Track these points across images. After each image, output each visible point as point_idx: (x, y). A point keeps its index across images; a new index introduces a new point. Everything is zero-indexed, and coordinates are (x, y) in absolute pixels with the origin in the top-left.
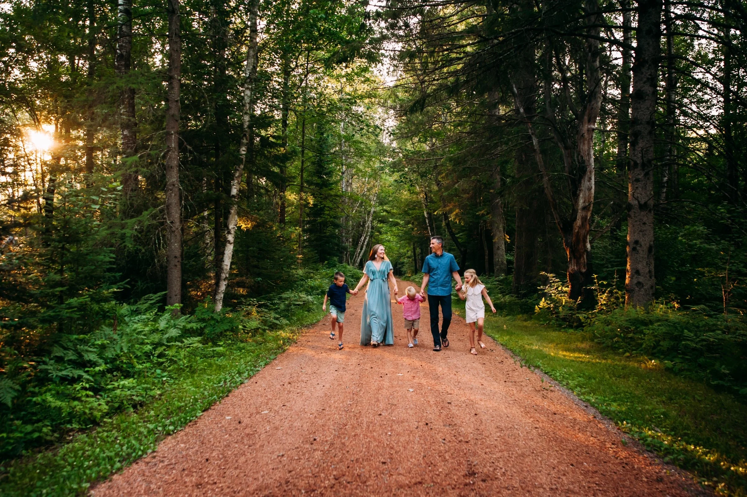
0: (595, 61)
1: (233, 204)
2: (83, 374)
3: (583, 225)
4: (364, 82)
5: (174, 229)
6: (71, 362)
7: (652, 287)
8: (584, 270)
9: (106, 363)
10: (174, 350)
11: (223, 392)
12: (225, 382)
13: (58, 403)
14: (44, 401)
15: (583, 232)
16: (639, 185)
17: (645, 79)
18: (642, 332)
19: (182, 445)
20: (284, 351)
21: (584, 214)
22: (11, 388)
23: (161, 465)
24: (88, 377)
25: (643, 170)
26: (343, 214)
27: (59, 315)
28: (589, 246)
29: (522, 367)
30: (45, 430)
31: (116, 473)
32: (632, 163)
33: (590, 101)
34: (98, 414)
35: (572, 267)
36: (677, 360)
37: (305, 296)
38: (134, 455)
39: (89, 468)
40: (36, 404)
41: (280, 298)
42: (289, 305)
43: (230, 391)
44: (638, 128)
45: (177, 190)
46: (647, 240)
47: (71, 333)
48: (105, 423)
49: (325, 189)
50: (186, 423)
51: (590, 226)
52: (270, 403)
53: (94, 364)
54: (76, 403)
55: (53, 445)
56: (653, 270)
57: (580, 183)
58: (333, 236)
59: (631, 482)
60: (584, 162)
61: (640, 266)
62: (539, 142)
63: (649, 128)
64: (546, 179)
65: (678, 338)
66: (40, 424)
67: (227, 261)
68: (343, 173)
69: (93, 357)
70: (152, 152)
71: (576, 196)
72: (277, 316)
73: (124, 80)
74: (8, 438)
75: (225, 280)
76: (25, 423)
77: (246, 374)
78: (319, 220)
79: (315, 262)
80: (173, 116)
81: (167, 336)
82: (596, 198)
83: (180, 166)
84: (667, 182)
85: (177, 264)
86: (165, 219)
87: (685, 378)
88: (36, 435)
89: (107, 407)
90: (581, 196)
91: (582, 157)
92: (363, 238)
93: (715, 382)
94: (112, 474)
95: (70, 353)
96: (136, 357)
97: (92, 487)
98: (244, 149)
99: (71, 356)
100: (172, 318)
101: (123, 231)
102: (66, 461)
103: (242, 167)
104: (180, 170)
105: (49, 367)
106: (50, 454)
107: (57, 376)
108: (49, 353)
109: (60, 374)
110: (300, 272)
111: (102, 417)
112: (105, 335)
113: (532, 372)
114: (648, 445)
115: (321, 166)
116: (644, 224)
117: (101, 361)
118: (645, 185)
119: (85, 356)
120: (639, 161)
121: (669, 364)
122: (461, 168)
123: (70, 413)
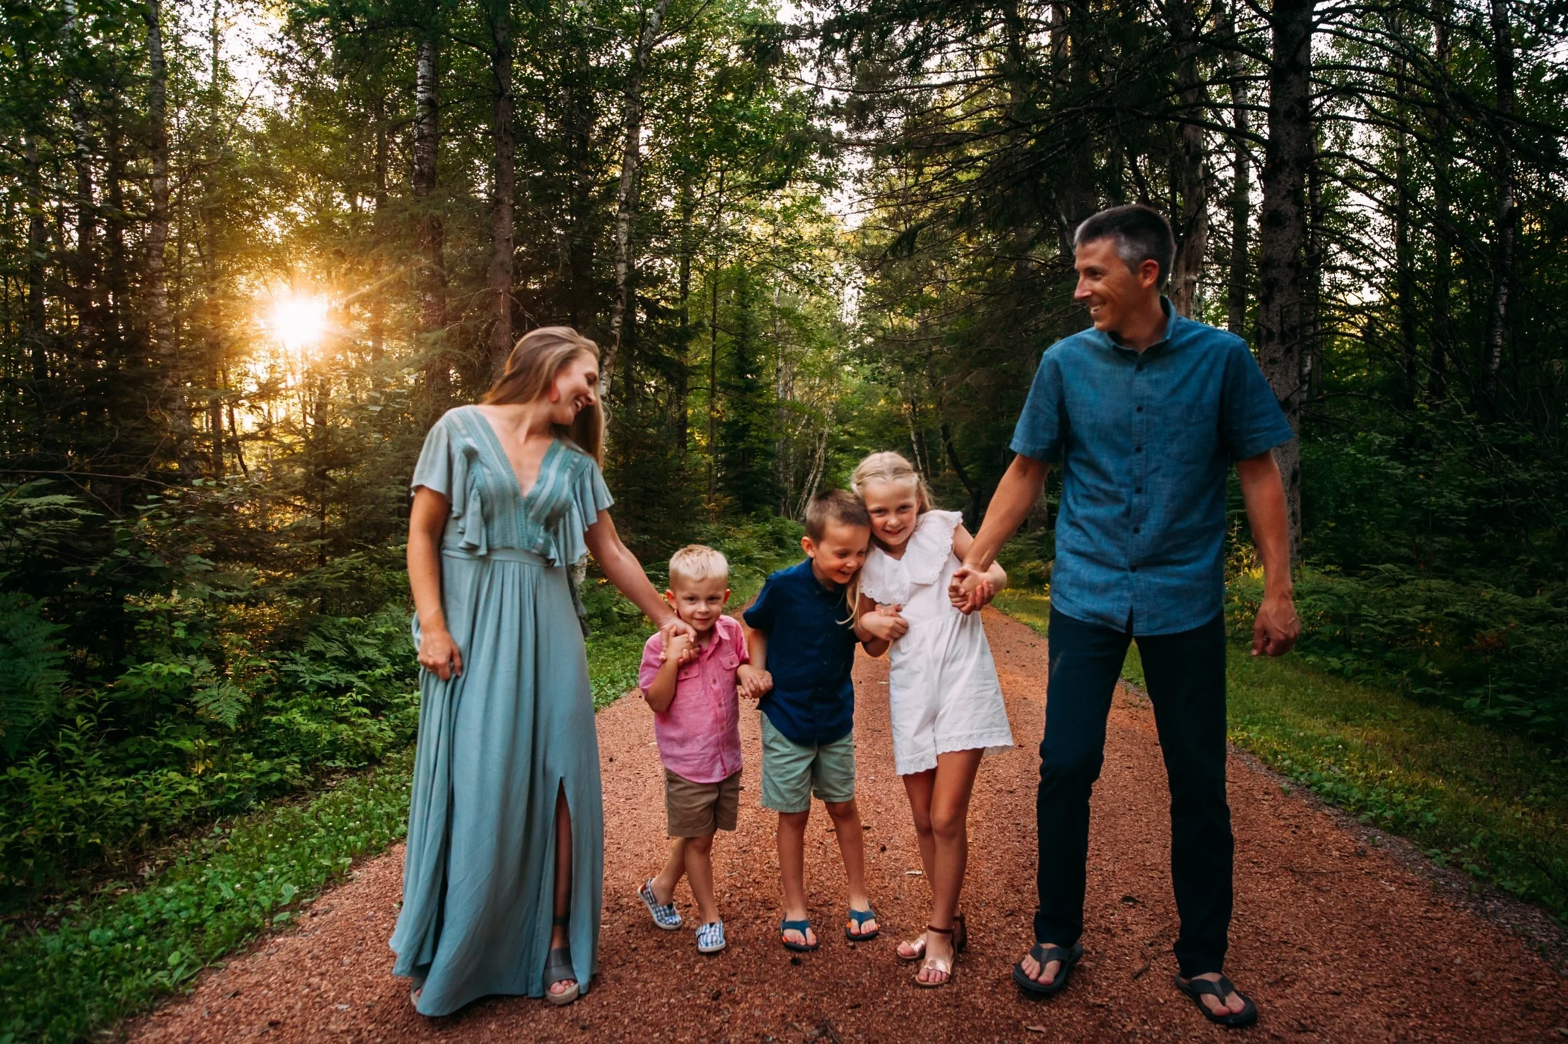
2: (355, 680)
4: (811, 221)
6: (335, 660)
9: (393, 665)
13: (313, 726)
14: (290, 722)
16: (1277, 369)
17: (1284, 193)
22: (238, 700)
24: (362, 684)
25: (1283, 343)
26: (780, 436)
30: (289, 769)
31: (399, 841)
32: (1264, 332)
33: (1188, 236)
34: (378, 746)
36: (1348, 657)
39: (355, 832)
40: (279, 726)
44: (1274, 273)
46: (1289, 462)
47: (338, 614)
48: (389, 759)
49: (750, 395)
53: (372, 664)
54: (343, 726)
55: (304, 794)
56: (1299, 511)
58: (764, 471)
59: (1314, 859)
63: (1292, 274)
65: (1355, 619)
66: (283, 759)
68: (778, 371)
69: (371, 653)
70: (468, 324)
74: (231, 781)
76: (259, 757)
77: (624, 684)
78: (741, 445)
79: (736, 514)
80: (502, 264)
87: (1364, 685)
88: (275, 777)
89: (392, 734)
92: (811, 477)
93: (1419, 691)
94: (392, 843)
95: (335, 645)
97: (356, 865)
98: (618, 319)
99: (336, 650)
102: (318, 819)
103: (615, 348)
105: (300, 668)
106: (297, 809)
107: (311, 682)
108: (301, 645)
109: (316, 679)
111: (385, 750)
112: (393, 619)
114: (1328, 795)
115: (743, 359)
117: (384, 659)
118: (1286, 369)
119: (360, 651)
120: (1276, 329)
121: (1335, 663)
122: (975, 352)
123: (332, 743)
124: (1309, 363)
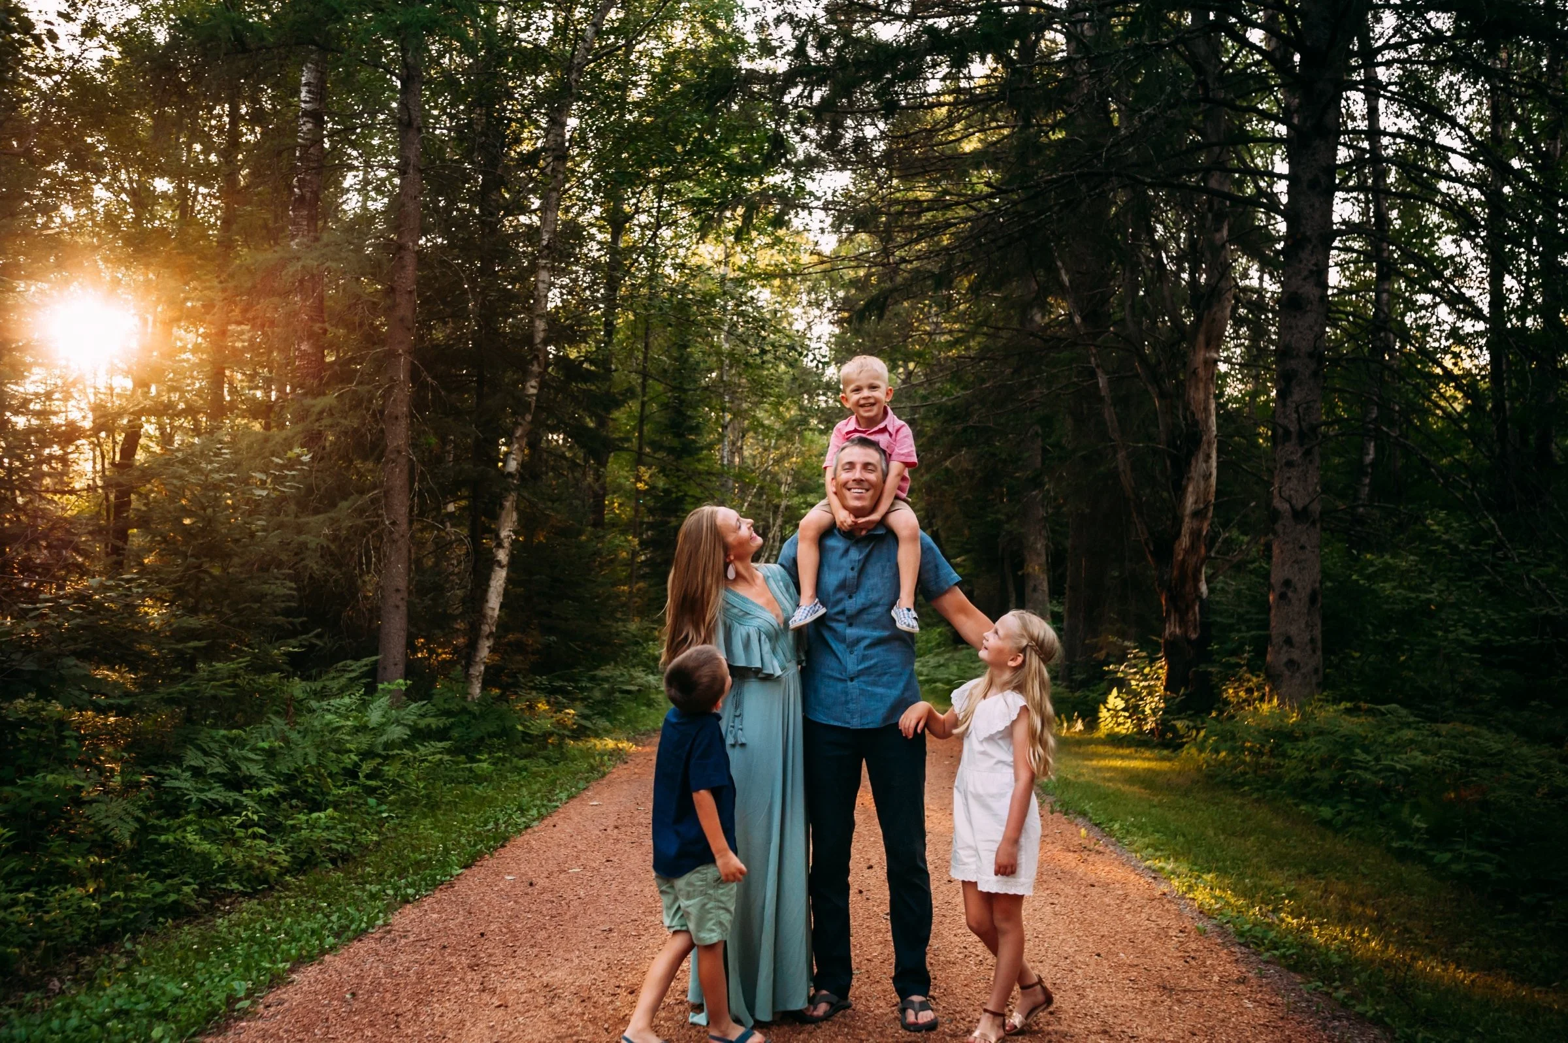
0: (1219, 230)
1: (508, 490)
2: (243, 799)
3: (1193, 548)
4: (771, 245)
5: (396, 536)
6: (218, 777)
7: (1316, 671)
8: (1194, 636)
9: (279, 783)
10: (398, 765)
11: (495, 839)
12: (496, 824)
13: (206, 846)
14: (180, 841)
15: (1193, 560)
16: (1294, 472)
17: (1306, 273)
18: (1284, 755)
19: (435, 916)
20: (604, 775)
21: (1195, 524)
23: (403, 941)
24: (253, 804)
25: (1301, 444)
27: (197, 692)
28: (1204, 588)
29: (1052, 812)
30: (186, 889)
31: (330, 951)
32: (1281, 431)
33: (1209, 306)
34: (273, 870)
35: (1172, 629)
36: (1342, 807)
37: (642, 675)
38: (353, 927)
39: (282, 943)
40: (166, 845)
41: (593, 679)
42: (612, 691)
43: (506, 839)
44: (1293, 364)
45: (404, 461)
46: (1306, 581)
47: (216, 726)
48: (288, 883)
49: (688, 459)
50: (436, 886)
51: (1209, 550)
52: (583, 856)
53: (259, 783)
55: (199, 916)
56: (1320, 637)
57: (1189, 464)
60: (1196, 423)
61: (1293, 630)
62: (1110, 381)
63: (1313, 366)
64: (1121, 455)
66: (176, 881)
67: (494, 602)
68: (724, 427)
69: (256, 770)
70: (360, 388)
71: (1179, 490)
72: (587, 712)
73: (316, 254)
74: (127, 900)
75: (488, 637)
76: (150, 877)
77: (534, 812)
80: (402, 320)
81: (384, 738)
82: (1218, 493)
83: (412, 416)
84: (1373, 464)
85: (400, 603)
86: (379, 516)
87: (1351, 837)
88: (173, 897)
89: (288, 858)
90: (1190, 489)
91: (1193, 414)
93: (1400, 844)
94: (323, 953)
95: (216, 761)
96: (330, 775)
97: (293, 970)
98: (533, 383)
99: (217, 766)
100: (391, 707)
101: (303, 538)
102: (233, 935)
103: (529, 418)
104: (412, 423)
105: (183, 784)
107: (198, 800)
108: (178, 761)
109: (203, 796)
110: (634, 626)
111: (280, 874)
112: (275, 732)
113: (1071, 823)
115: (679, 412)
116: (1303, 548)
117: (269, 778)
118: (1309, 472)
119: (244, 768)
120: (1293, 428)
121: (1326, 812)
122: (959, 428)
123: (226, 865)
124: (1372, 451)
